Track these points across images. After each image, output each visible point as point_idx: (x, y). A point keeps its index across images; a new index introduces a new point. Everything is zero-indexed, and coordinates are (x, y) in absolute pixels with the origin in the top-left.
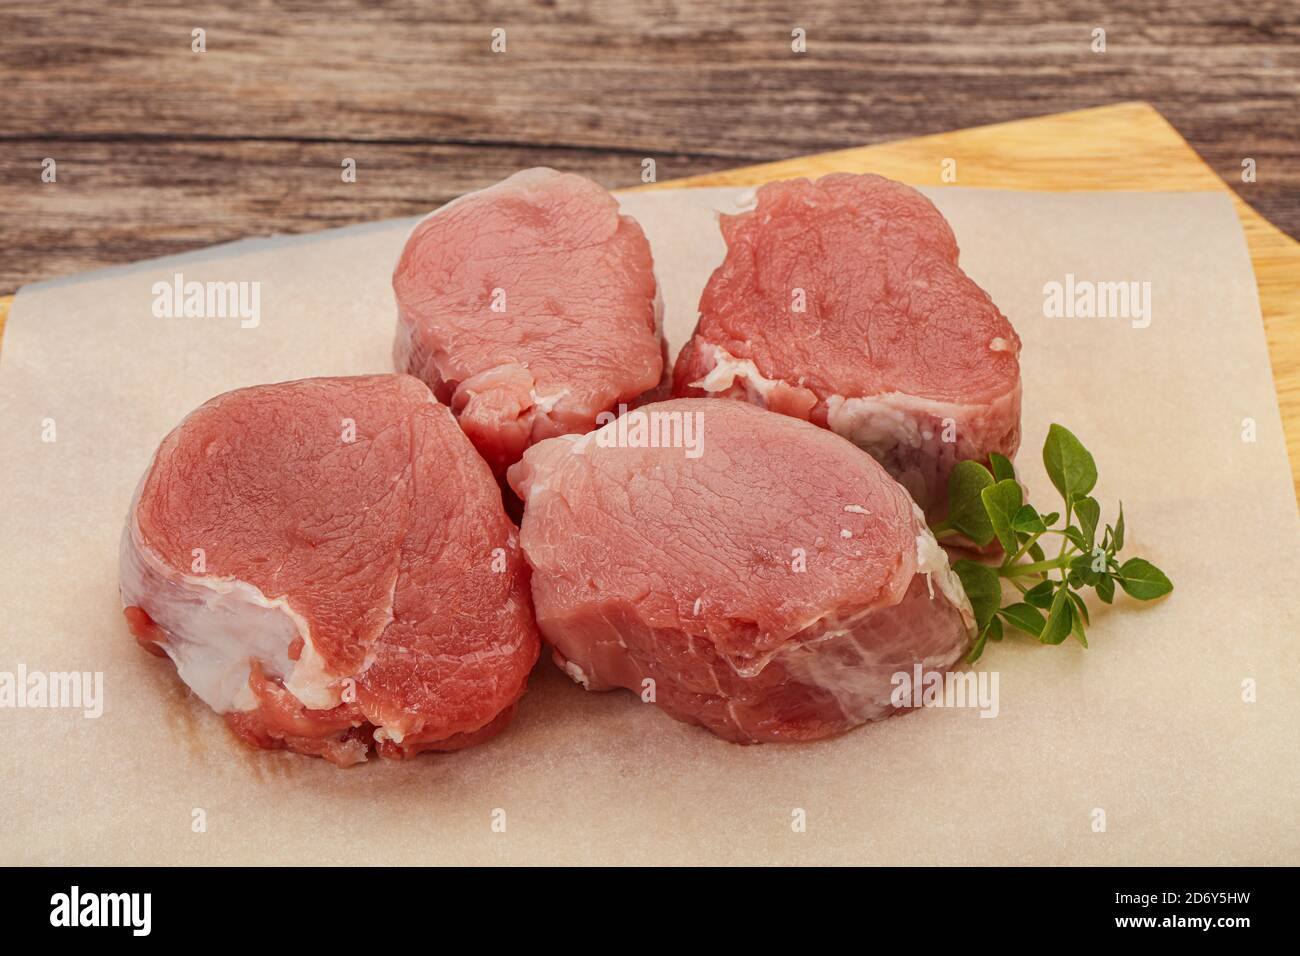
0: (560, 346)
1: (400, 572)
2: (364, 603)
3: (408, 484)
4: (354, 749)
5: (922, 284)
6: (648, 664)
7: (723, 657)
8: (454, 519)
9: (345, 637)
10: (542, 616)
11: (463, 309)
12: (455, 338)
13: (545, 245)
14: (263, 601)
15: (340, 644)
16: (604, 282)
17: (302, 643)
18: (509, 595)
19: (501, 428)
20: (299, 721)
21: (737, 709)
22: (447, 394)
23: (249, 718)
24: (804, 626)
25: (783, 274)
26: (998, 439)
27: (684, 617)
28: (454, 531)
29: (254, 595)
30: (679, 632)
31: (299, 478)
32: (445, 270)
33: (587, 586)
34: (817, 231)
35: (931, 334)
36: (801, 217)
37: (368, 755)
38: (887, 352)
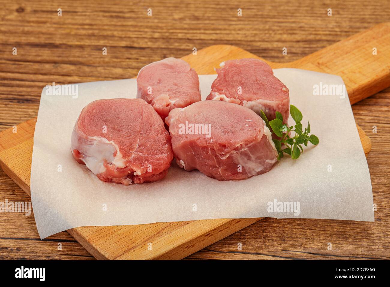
0: (177, 91)
1: (140, 137)
2: (132, 143)
3: (141, 120)
4: (128, 181)
5: (264, 78)
6: (200, 158)
7: (218, 155)
8: (152, 127)
9: (127, 150)
10: (174, 147)
11: (154, 85)
13: (173, 72)
14: (107, 142)
15: (126, 152)
16: (187, 80)
17: (117, 152)
18: (166, 143)
19: (162, 108)
20: (116, 172)
21: (221, 170)
22: (150, 102)
23: (103, 174)
24: (237, 146)
25: (231, 77)
26: (284, 112)
27: (208, 144)
30: (207, 148)
31: (115, 118)
32: (149, 77)
33: (185, 137)
34: (239, 69)
35: (268, 88)
36: (235, 66)
37: (132, 182)
38: (257, 91)
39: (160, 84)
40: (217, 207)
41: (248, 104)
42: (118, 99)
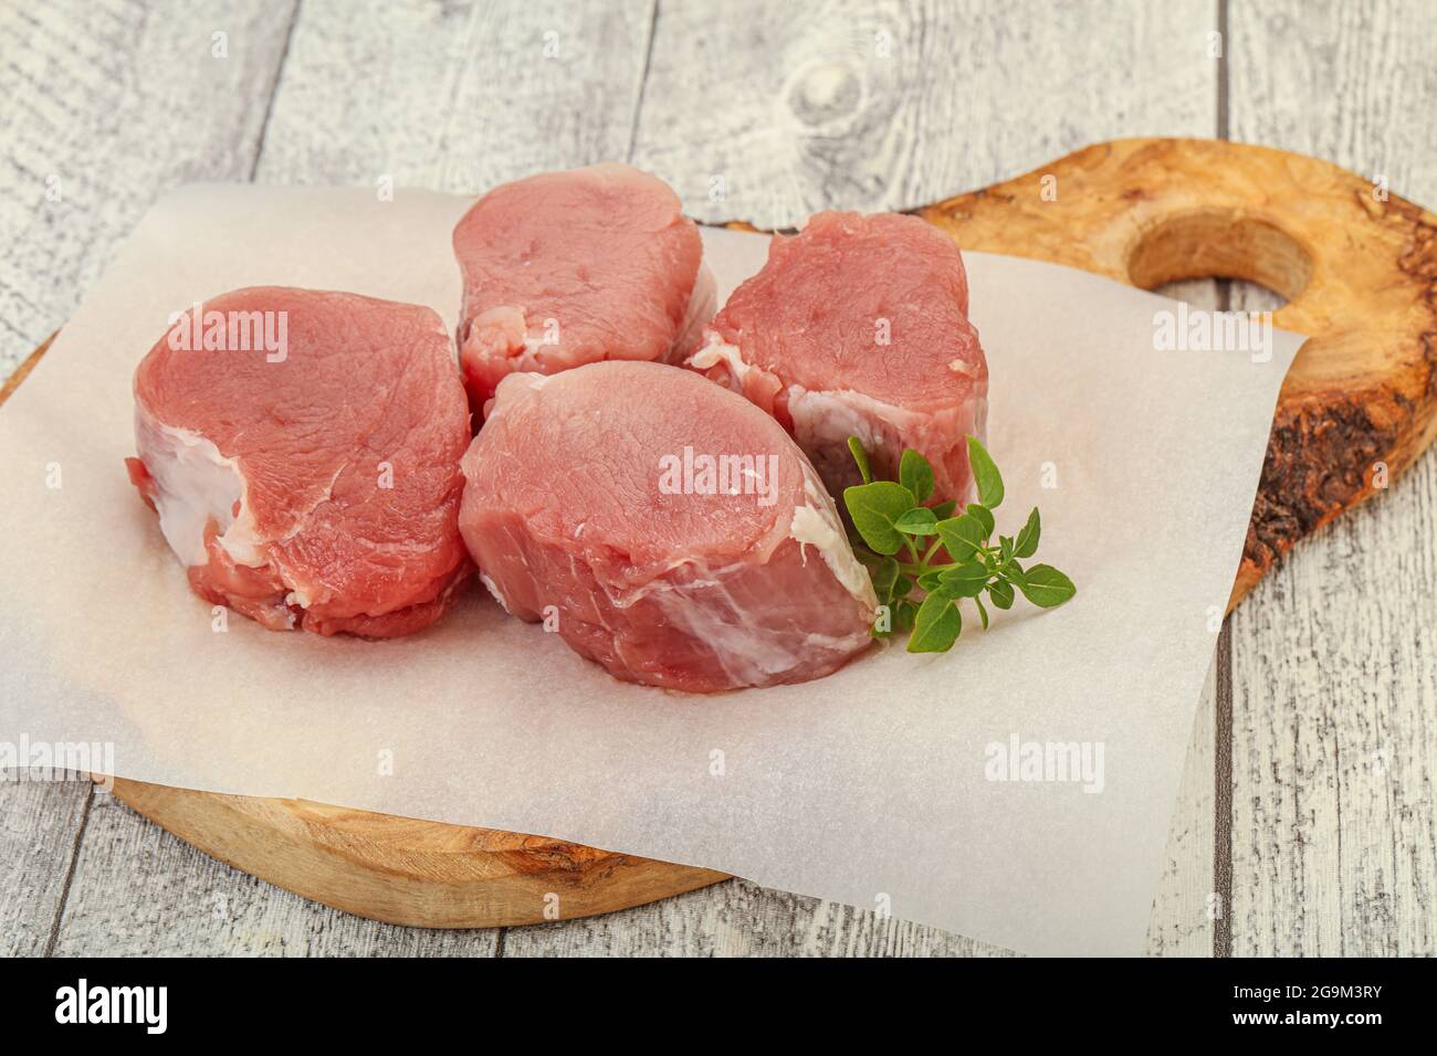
0: (570, 304)
1: (351, 460)
2: (305, 478)
3: (389, 394)
4: (284, 616)
5: (911, 307)
6: (545, 585)
7: (600, 583)
8: (414, 430)
9: (279, 504)
10: (460, 525)
11: (501, 261)
12: (484, 283)
13: (599, 223)
14: (218, 458)
15: (274, 508)
16: (636, 263)
17: (241, 501)
18: (441, 504)
19: (489, 360)
20: (233, 578)
21: (622, 647)
23: (202, 572)
24: (672, 566)
25: (795, 281)
27: (567, 537)
28: (412, 438)
29: (214, 454)
30: (562, 551)
32: (501, 228)
33: (495, 496)
34: (843, 253)
35: (902, 348)
36: (835, 241)
37: (295, 624)
38: (854, 357)
39: (527, 260)
40: (546, 787)
41: (808, 401)
42: (341, 296)
